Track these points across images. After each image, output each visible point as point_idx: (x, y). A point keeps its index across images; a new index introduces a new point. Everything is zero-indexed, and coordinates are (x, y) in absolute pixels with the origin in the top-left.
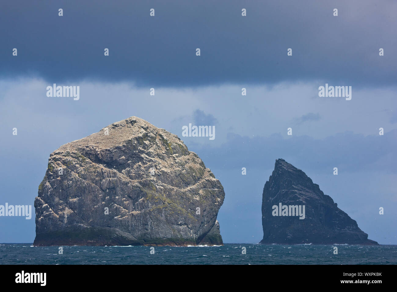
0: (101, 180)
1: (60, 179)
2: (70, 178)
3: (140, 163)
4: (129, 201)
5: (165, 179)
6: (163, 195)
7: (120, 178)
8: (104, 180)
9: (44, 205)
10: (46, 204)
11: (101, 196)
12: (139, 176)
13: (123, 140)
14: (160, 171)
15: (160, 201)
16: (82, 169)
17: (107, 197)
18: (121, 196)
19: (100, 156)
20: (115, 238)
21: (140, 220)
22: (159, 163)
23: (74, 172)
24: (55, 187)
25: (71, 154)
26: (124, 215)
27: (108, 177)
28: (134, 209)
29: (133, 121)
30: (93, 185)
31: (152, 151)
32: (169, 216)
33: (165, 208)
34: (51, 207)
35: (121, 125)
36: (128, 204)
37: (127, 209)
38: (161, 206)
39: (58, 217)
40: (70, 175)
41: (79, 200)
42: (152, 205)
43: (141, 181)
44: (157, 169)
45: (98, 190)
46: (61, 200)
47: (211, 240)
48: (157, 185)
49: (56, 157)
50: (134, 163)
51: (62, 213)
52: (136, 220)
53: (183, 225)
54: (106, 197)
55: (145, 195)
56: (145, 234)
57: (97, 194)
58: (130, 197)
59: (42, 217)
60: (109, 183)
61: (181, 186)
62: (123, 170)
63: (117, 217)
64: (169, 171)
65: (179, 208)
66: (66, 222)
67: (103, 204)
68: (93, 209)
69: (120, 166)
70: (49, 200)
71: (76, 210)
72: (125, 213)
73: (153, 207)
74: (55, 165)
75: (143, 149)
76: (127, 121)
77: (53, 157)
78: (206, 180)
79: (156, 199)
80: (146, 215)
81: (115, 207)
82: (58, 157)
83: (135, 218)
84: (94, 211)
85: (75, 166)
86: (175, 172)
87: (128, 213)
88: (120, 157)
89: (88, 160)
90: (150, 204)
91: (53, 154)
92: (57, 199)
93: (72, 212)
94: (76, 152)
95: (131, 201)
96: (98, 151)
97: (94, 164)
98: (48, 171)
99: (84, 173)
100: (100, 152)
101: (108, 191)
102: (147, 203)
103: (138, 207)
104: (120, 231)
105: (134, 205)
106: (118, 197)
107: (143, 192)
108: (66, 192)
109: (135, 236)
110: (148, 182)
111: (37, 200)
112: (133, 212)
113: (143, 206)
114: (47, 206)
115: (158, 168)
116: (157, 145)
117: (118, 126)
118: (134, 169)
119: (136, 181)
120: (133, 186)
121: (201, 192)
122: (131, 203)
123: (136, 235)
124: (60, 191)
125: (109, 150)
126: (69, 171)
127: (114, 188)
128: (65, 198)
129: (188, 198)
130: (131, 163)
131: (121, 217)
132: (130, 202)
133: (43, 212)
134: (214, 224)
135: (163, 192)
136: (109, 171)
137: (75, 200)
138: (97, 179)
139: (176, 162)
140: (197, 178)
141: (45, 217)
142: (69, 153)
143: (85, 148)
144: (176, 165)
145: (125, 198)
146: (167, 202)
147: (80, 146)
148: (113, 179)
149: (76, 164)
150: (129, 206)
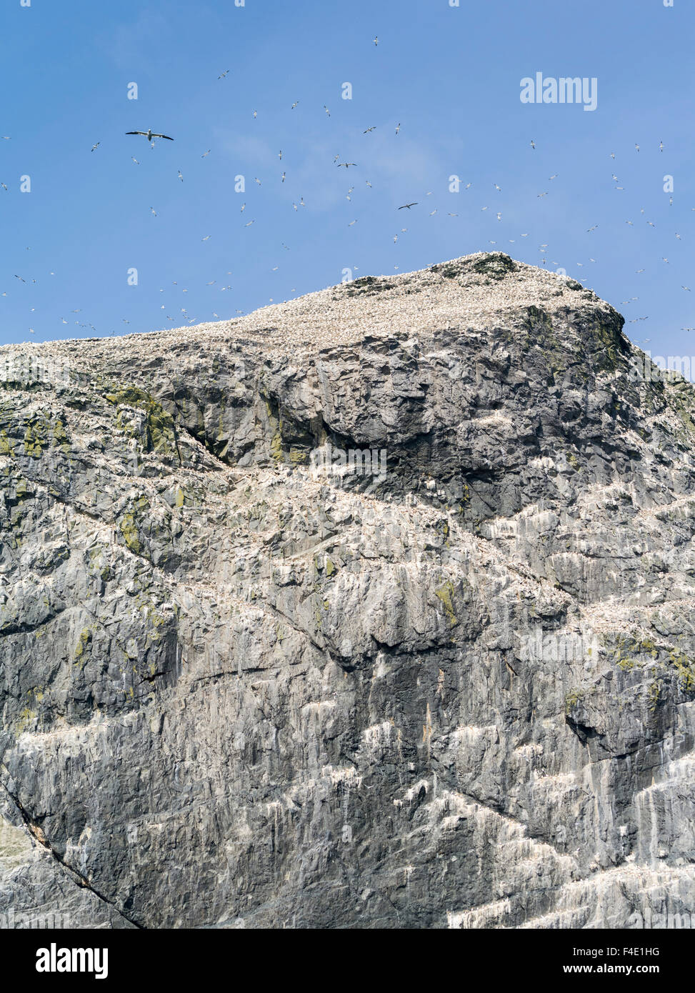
17: (379, 722)
18: (499, 720)
19: (305, 393)
23: (80, 511)
26: (546, 902)
27: (384, 556)
28: (632, 842)
36: (566, 800)
41: (109, 740)
45: (293, 661)
54: (367, 723)
57: (285, 696)
58: (585, 732)
62: (500, 521)
71: (77, 834)
72: (546, 881)
81: (451, 821)
85: (87, 465)
87: (571, 885)
88: (473, 414)
93: (42, 850)
100: (310, 363)
101: (381, 669)
103: (663, 831)
105: (622, 804)
106: (474, 732)
118: (587, 524)
137: (75, 737)
143: (168, 355)
148: (432, 567)
149: (93, 446)
150: (582, 812)
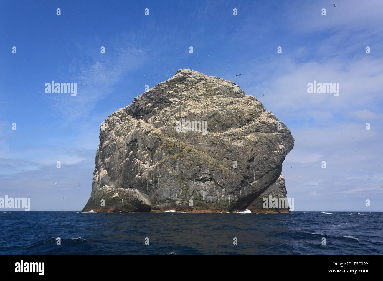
3: (167, 108)
4: (148, 153)
7: (143, 127)
8: (129, 133)
12: (163, 123)
14: (187, 113)
22: (189, 105)
30: (122, 140)
31: (186, 94)
32: (184, 167)
33: (181, 158)
38: (176, 155)
42: (167, 154)
43: (163, 128)
44: (184, 111)
50: (161, 109)
53: (207, 180)
60: (132, 136)
63: (137, 175)
64: (199, 112)
67: (127, 161)
68: (120, 168)
69: (147, 115)
73: (167, 157)
75: (174, 93)
78: (259, 122)
79: (171, 147)
80: (157, 169)
83: (151, 174)
84: (120, 170)
86: (208, 113)
89: (128, 117)
90: (163, 154)
95: (150, 153)
97: (132, 119)
99: (119, 129)
102: (161, 152)
104: (138, 193)
107: (160, 140)
110: (170, 128)
112: (150, 167)
113: (157, 158)
115: (186, 110)
116: (196, 88)
119: (159, 128)
121: (249, 136)
122: (150, 155)
127: (136, 140)
129: (223, 144)
130: (157, 109)
134: (275, 180)
135: (185, 137)
136: (136, 122)
139: (214, 103)
140: (244, 120)
142: (115, 113)
144: (212, 105)
145: (145, 150)
146: (186, 150)
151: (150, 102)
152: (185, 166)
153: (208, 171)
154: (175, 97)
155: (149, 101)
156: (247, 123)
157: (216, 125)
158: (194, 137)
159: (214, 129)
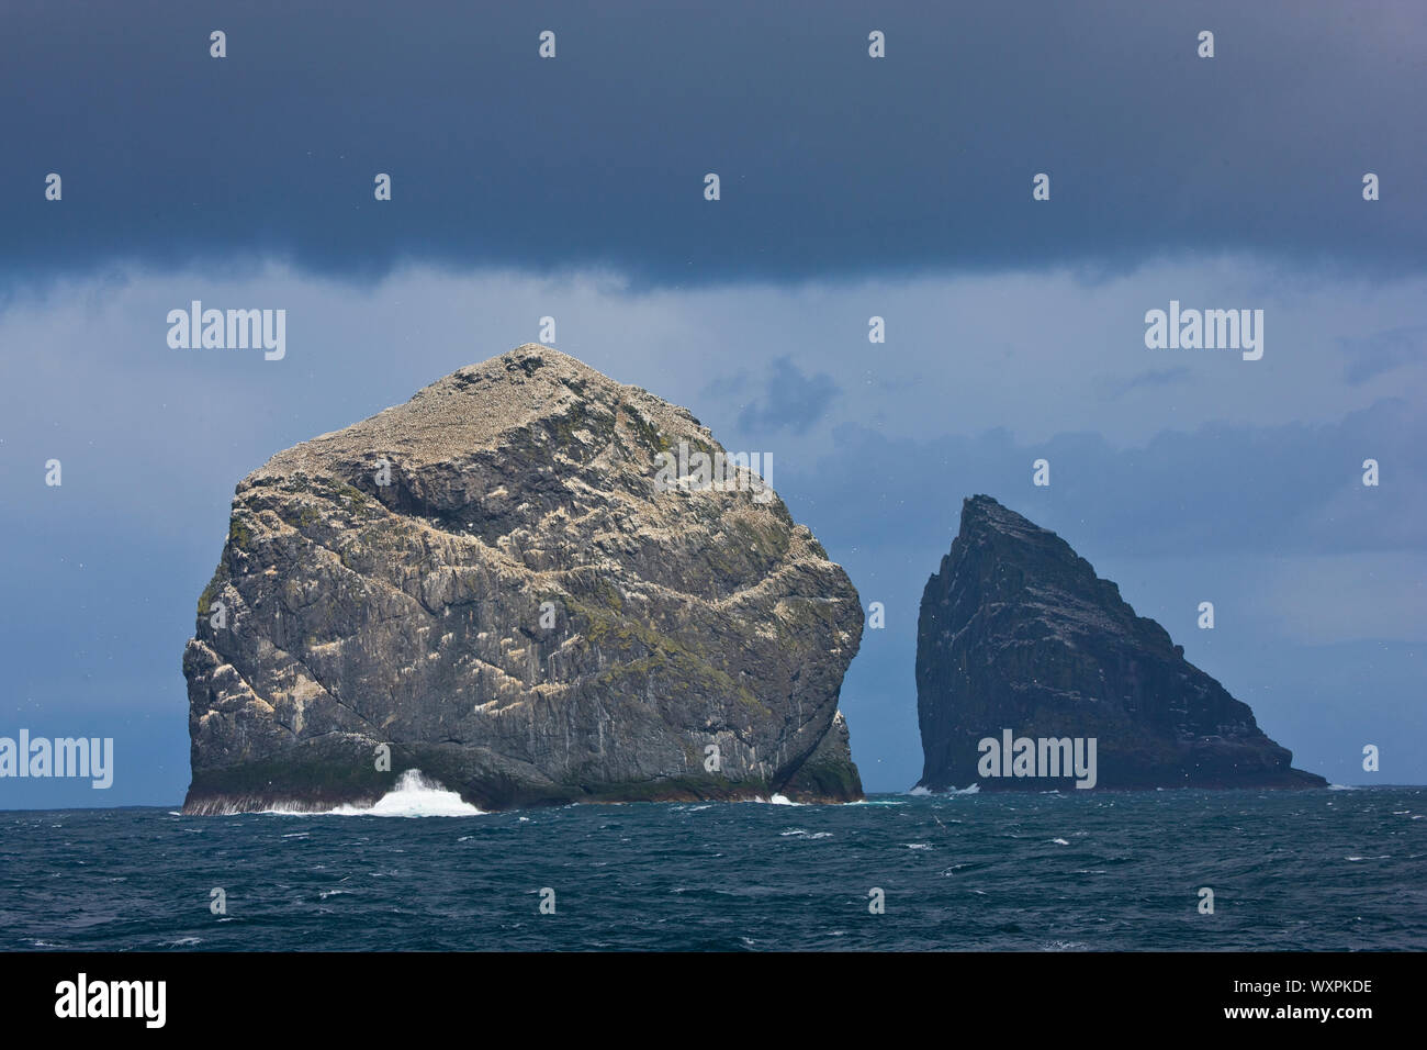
0: (421, 573)
1: (275, 573)
2: (310, 569)
3: (561, 512)
4: (525, 647)
5: (653, 566)
6: (647, 625)
7: (491, 565)
8: (434, 576)
9: (221, 669)
10: (225, 663)
11: (424, 634)
12: (558, 558)
13: (499, 430)
14: (634, 539)
15: (639, 647)
16: (353, 536)
17: (447, 634)
18: (495, 629)
19: (417, 487)
20: (480, 781)
21: (568, 714)
22: (631, 511)
23: (326, 548)
24: (257, 601)
25: (313, 484)
26: (511, 700)
27: (448, 564)
28: (546, 675)
29: (530, 360)
30: (395, 593)
31: (603, 466)
32: (670, 697)
33: (657, 672)
34: (243, 675)
35: (488, 377)
36: (521, 660)
37: (520, 678)
38: (641, 664)
39: (271, 709)
40: (312, 560)
41: (344, 648)
42: (611, 659)
43: (567, 576)
44: (621, 529)
45: (411, 612)
46: (280, 648)
47: (819, 780)
48: (626, 587)
49: (259, 495)
50: (540, 511)
51: (285, 694)
52: (553, 714)
53: (722, 729)
54: (443, 635)
55: (583, 626)
56: (587, 765)
57: (410, 626)
58: (530, 634)
59: (211, 712)
60: (454, 586)
61: (711, 589)
62: (502, 538)
63: (482, 706)
64: (666, 538)
65: (707, 668)
66: (299, 727)
67: (431, 662)
68: (397, 679)
69: (491, 523)
70: (236, 649)
71: (335, 683)
72: (511, 692)
73: (614, 667)
74: (254, 523)
75: (570, 462)
76: (510, 360)
77: (247, 495)
78: (796, 566)
79: (624, 640)
80: (588, 697)
81: (476, 671)
82: (265, 493)
83: (550, 707)
84: (398, 686)
85: (329, 527)
86: (688, 542)
87: (522, 692)
88: (488, 492)
89: (374, 504)
90: (601, 658)
91: (248, 485)
92: (265, 647)
93: (323, 690)
94: (330, 475)
95: (533, 648)
96: (409, 471)
97: (394, 516)
98: (229, 547)
99: (362, 550)
100: (418, 473)
101: (447, 613)
102: (592, 652)
103: (557, 670)
104: (497, 757)
105: (543, 660)
106: (485, 635)
107: (573, 614)
108: (299, 618)
109: (553, 777)
110: (593, 578)
111: (193, 650)
112: (540, 688)
113: (577, 664)
114: (230, 673)
115: (627, 526)
116: (618, 443)
117: (478, 380)
118: (541, 534)
119: (549, 574)
120: (538, 594)
121: (780, 609)
122: (533, 654)
123: (555, 770)
124: (277, 616)
125: (449, 467)
126: (306, 545)
127: (470, 603)
128: (296, 643)
129: (738, 634)
130: (528, 510)
131: (497, 707)
132: (530, 651)
133: (218, 691)
134: (830, 724)
135: (646, 612)
136: (451, 541)
137: (331, 647)
138: (408, 570)
139: (688, 506)
140: (764, 560)
141: (223, 710)
142: (305, 480)
143: (362, 460)
144: (689, 514)
145: (512, 636)
146: (663, 650)
147: (343, 452)
148: (467, 569)
149: (330, 517)
150: (527, 664)
151: (500, 484)
152: (671, 694)
153: (723, 707)
154: (575, 474)
155: (498, 481)
156: (770, 569)
157: (712, 578)
158: (667, 613)
159: (707, 589)
